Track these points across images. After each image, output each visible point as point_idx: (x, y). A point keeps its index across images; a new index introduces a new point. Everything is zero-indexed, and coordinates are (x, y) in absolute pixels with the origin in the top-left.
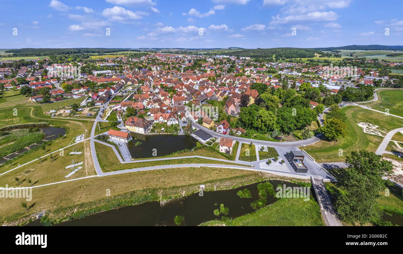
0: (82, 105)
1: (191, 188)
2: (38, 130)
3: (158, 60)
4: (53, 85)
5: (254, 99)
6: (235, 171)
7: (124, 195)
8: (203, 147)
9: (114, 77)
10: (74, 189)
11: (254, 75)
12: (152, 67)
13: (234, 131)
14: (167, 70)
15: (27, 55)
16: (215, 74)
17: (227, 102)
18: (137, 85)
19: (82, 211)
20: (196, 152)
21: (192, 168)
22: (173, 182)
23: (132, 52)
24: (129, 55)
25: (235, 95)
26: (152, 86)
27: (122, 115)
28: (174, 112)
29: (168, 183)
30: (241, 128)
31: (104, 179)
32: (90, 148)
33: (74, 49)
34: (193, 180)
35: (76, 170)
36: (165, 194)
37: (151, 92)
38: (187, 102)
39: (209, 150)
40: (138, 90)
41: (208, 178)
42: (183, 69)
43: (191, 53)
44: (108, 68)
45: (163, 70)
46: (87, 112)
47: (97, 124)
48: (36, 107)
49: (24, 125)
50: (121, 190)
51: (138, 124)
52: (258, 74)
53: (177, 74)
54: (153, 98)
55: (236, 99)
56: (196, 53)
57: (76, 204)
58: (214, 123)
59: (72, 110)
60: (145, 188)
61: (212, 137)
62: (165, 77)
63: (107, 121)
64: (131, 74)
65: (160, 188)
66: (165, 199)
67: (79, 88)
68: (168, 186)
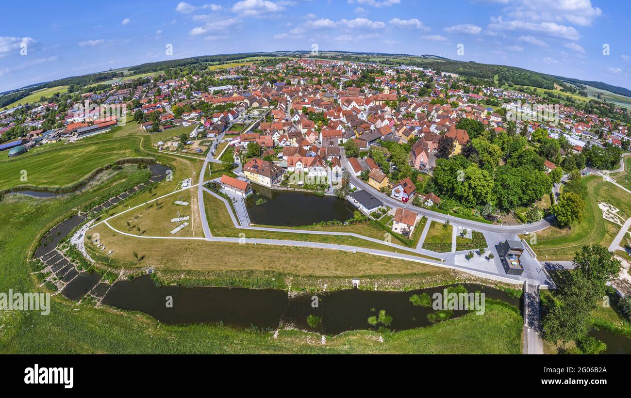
0: (192, 136)
1: (337, 281)
2: (146, 167)
3: (303, 69)
4: (163, 108)
5: (460, 147)
6: (412, 265)
7: (238, 273)
8: (365, 220)
9: (235, 95)
10: (180, 249)
11: (465, 105)
12: (293, 79)
13: (422, 198)
14: (316, 84)
15: (144, 72)
16: (397, 97)
17: (414, 146)
18: (267, 107)
19: (190, 279)
20: (352, 227)
21: (342, 251)
22: (310, 268)
23: (264, 58)
24: (259, 62)
25: (430, 136)
26: (289, 111)
27: (241, 154)
28: (322, 157)
29: (302, 268)
30: (433, 195)
31: (213, 245)
32: (197, 199)
33: (191, 58)
34: (342, 271)
35: (182, 226)
36: (296, 283)
37: (287, 120)
38: (345, 141)
39: (375, 226)
40: (267, 116)
41: (366, 271)
42: (343, 84)
43: (357, 59)
44: (228, 82)
45: (309, 85)
46: (197, 147)
47: (208, 165)
48: (145, 137)
49: (134, 159)
50: (234, 264)
51: (263, 170)
52: (470, 104)
53: (331, 93)
54: (288, 131)
55: (430, 143)
56: (366, 60)
57: (184, 268)
58: (387, 181)
59: (180, 142)
60: (267, 269)
61: (382, 206)
62: (312, 96)
63: (220, 162)
64: (259, 90)
65: (289, 274)
66: (296, 289)
67: (190, 111)
68: (302, 273)
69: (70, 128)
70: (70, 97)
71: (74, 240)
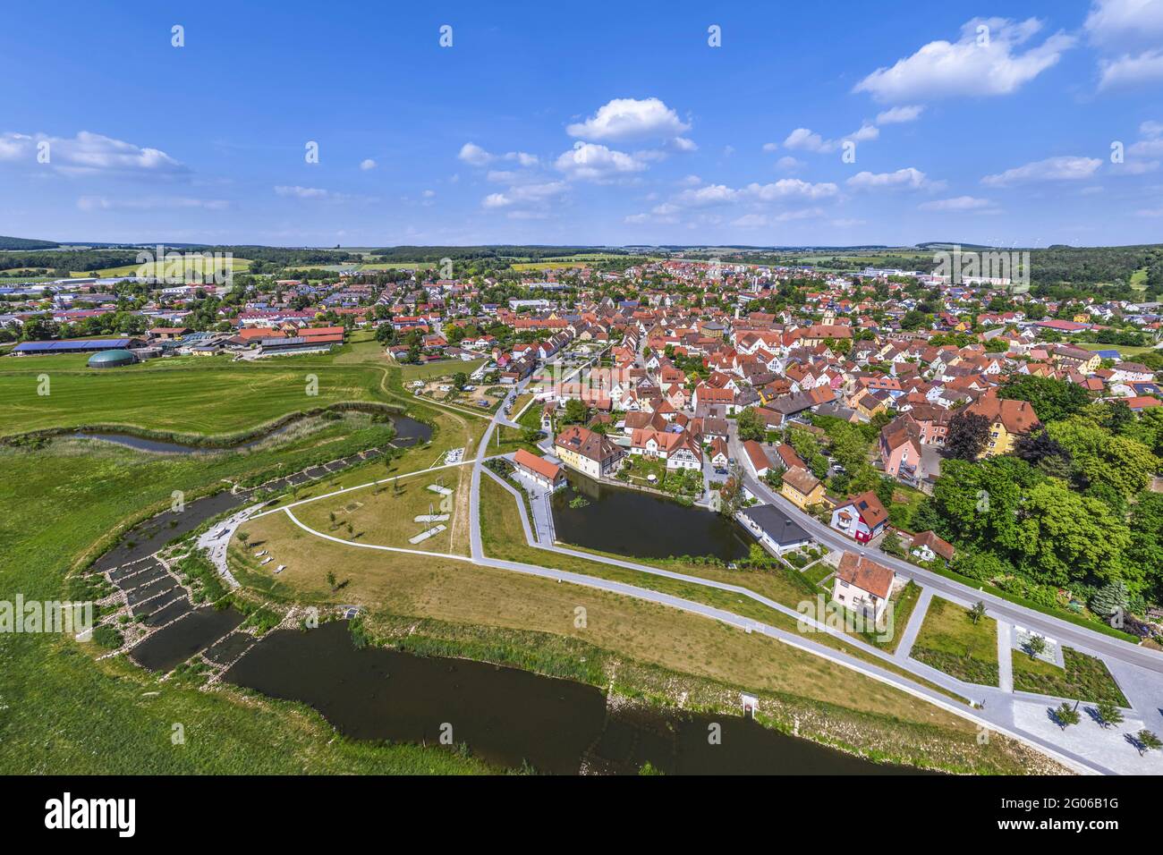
0: (474, 378)
1: (708, 690)
2: (386, 421)
3: (671, 279)
4: (430, 325)
5: (1010, 437)
6: (886, 692)
7: (518, 635)
8: (773, 566)
9: (553, 317)
10: (421, 575)
11: (1025, 346)
12: (652, 296)
13: (905, 540)
14: (692, 306)
15: (401, 261)
16: (851, 331)
17: (886, 429)
18: (604, 341)
19: (425, 638)
20: (744, 575)
21: (723, 624)
22: (656, 648)
23: (606, 257)
24: (597, 263)
25: (926, 411)
26: (641, 350)
27: (553, 417)
28: (694, 435)
29: (640, 645)
30: (935, 537)
31: (482, 573)
32: (469, 485)
33: (484, 247)
34: (720, 667)
35: (433, 531)
36: (625, 675)
37: (637, 366)
38: (739, 409)
39: (792, 582)
40: (603, 356)
41: (774, 681)
42: (741, 307)
43: (774, 260)
44: (543, 293)
45: (680, 307)
46: (481, 396)
47: (495, 429)
48: (393, 369)
49: (367, 405)
50: (514, 617)
51: (588, 448)
52: (1044, 343)
53: (719, 322)
54: (638, 384)
55: (925, 427)
56: (792, 261)
57: (419, 614)
58: (822, 493)
59: (453, 386)
60: (573, 635)
61: (810, 542)
62: (684, 326)
63: (518, 426)
64: (594, 312)
65: (613, 653)
66: (625, 691)
67: (475, 337)
68: (639, 656)
69: (247, 335)
70: (253, 282)
71: (204, 541)
